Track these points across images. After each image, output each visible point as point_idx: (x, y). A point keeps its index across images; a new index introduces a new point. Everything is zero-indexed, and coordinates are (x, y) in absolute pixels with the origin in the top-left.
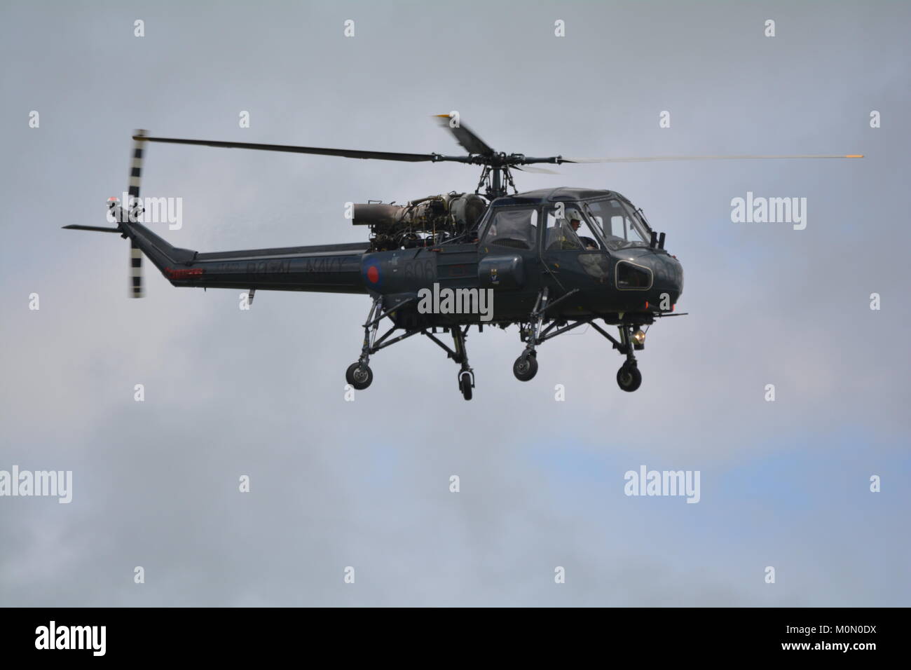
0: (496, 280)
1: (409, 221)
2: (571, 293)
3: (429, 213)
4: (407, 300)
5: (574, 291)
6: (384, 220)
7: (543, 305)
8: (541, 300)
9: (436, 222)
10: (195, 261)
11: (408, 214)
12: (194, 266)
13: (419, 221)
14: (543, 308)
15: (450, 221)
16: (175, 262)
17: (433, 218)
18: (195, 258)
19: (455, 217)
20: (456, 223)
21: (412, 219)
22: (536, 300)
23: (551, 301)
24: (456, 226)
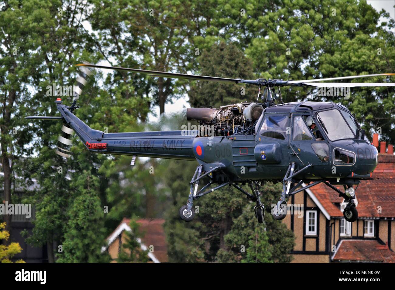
0: (264, 158)
1: (220, 118)
2: (307, 167)
3: (231, 114)
4: (216, 168)
5: (309, 165)
6: (206, 118)
7: (291, 173)
8: (290, 171)
9: (234, 120)
10: (103, 138)
11: (219, 115)
12: (103, 141)
13: (225, 119)
14: (290, 176)
15: (242, 119)
16: (91, 138)
17: (233, 117)
18: (103, 137)
19: (245, 117)
20: (245, 121)
21: (221, 118)
22: (287, 170)
23: (296, 171)
24: (246, 123)
